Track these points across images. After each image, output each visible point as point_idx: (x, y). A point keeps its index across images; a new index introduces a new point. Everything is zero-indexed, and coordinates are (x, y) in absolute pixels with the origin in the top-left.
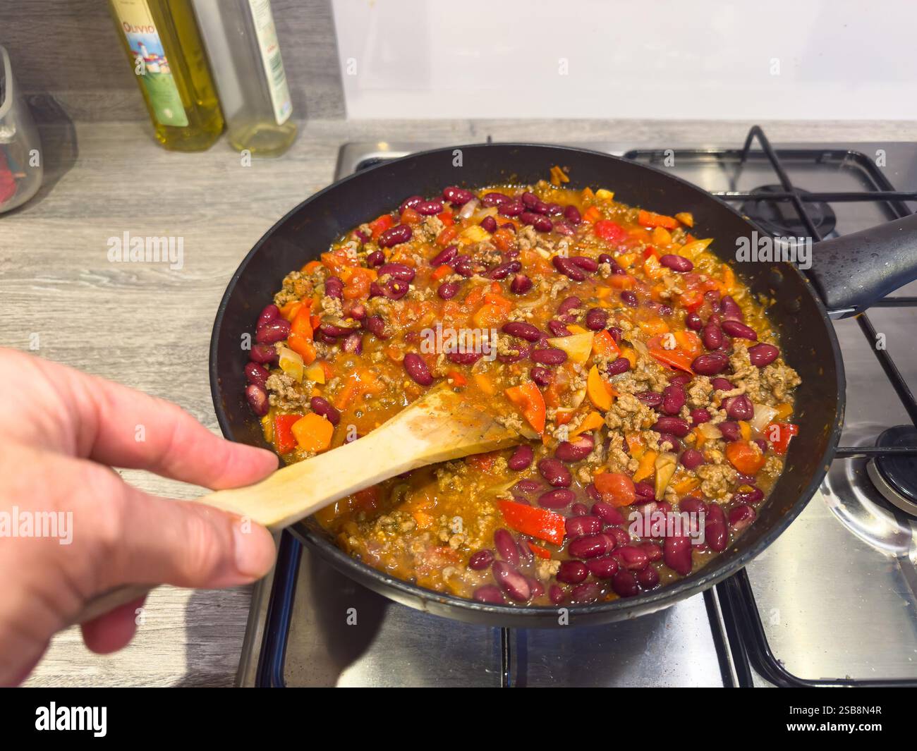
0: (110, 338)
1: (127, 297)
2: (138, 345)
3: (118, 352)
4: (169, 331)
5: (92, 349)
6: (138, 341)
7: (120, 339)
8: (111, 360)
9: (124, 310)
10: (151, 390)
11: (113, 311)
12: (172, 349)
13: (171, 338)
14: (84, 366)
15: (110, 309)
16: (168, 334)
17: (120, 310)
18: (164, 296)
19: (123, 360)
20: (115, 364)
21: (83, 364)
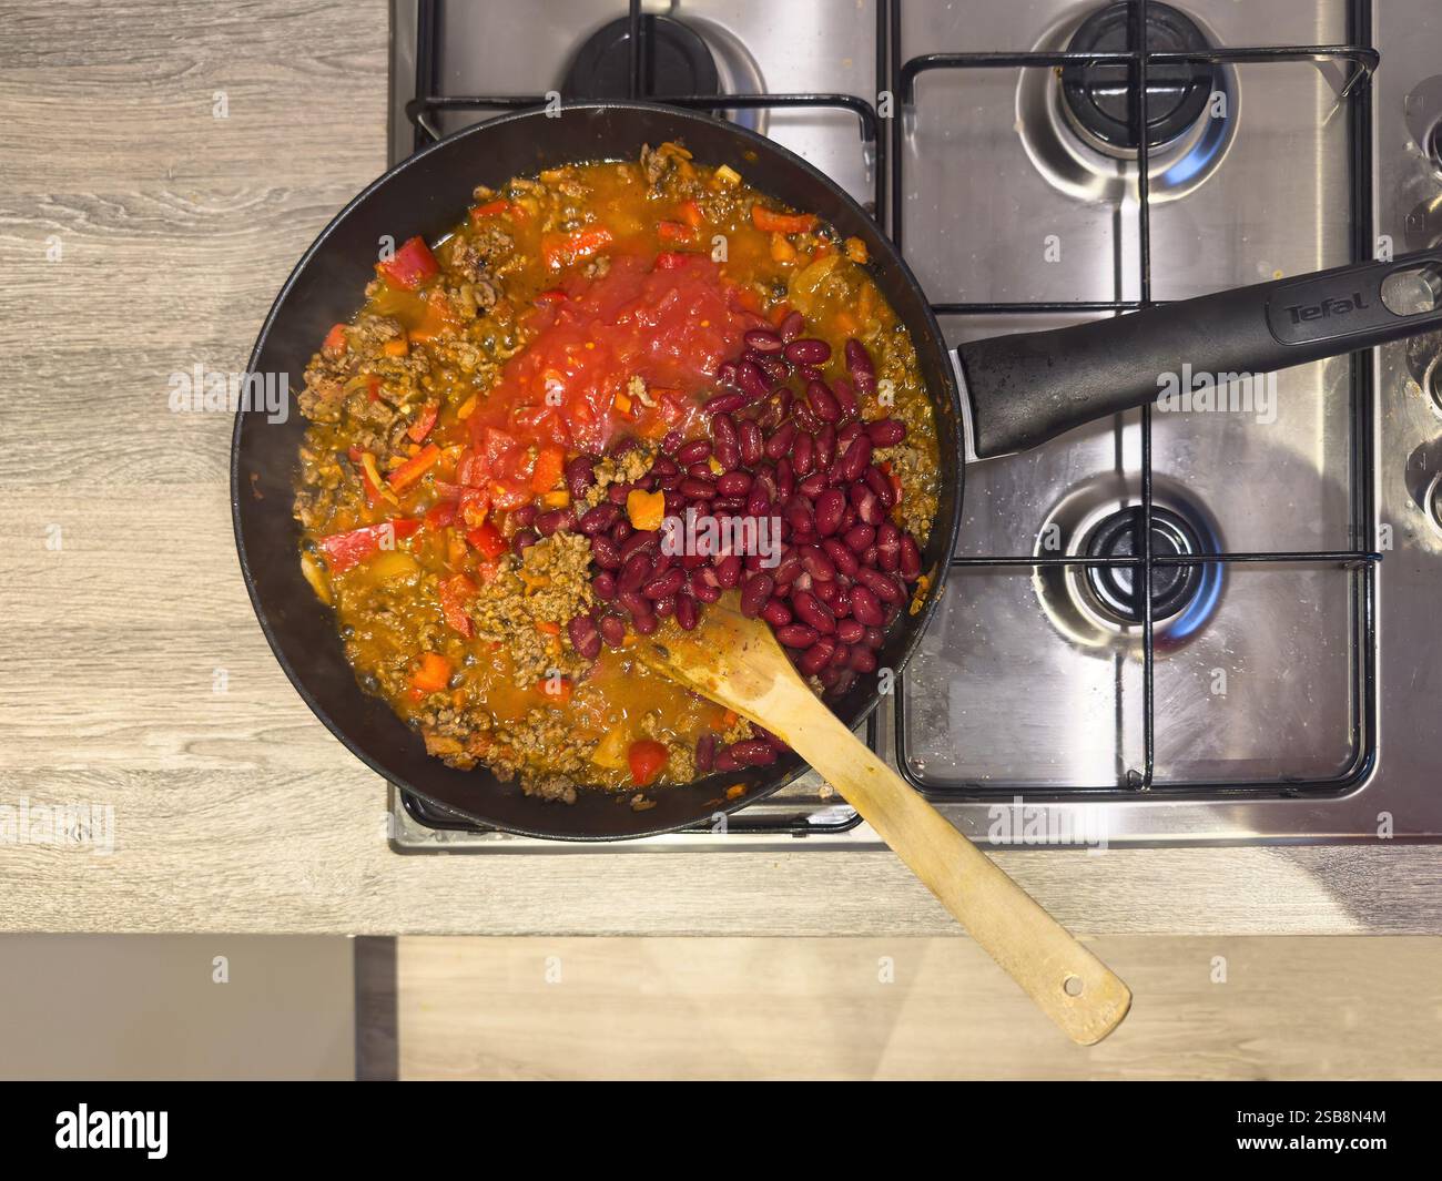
0: (125, 332)
1: (123, 251)
2: (166, 345)
3: (145, 358)
4: (204, 319)
5: (108, 353)
6: (167, 338)
7: (138, 335)
8: (141, 373)
9: (128, 278)
10: (208, 422)
11: (112, 279)
12: (217, 352)
13: (209, 331)
14: (107, 382)
15: (108, 276)
16: (203, 324)
17: (122, 278)
18: (176, 250)
19: (156, 373)
20: (146, 378)
21: (105, 379)
